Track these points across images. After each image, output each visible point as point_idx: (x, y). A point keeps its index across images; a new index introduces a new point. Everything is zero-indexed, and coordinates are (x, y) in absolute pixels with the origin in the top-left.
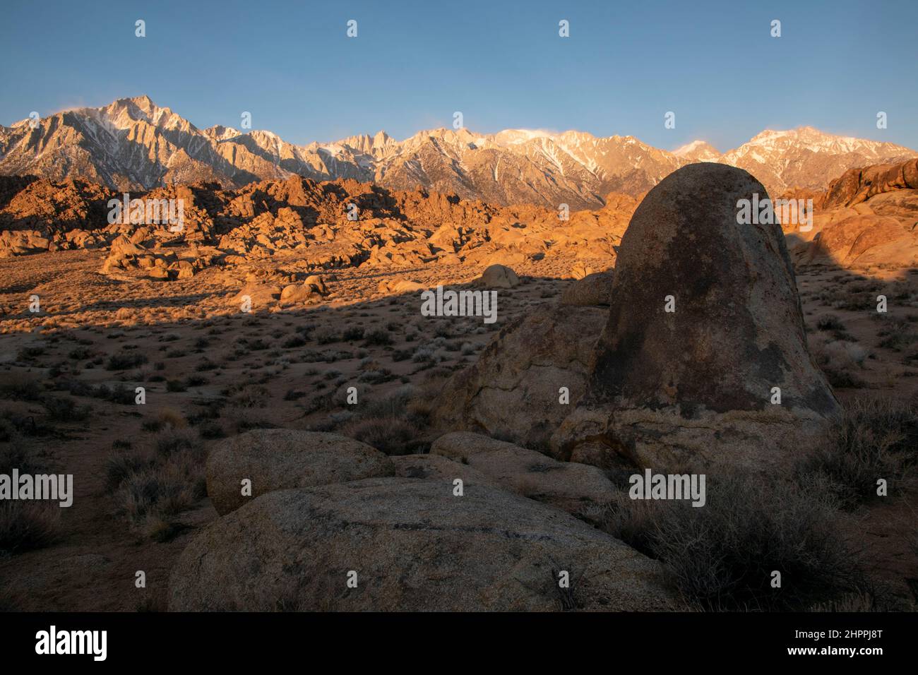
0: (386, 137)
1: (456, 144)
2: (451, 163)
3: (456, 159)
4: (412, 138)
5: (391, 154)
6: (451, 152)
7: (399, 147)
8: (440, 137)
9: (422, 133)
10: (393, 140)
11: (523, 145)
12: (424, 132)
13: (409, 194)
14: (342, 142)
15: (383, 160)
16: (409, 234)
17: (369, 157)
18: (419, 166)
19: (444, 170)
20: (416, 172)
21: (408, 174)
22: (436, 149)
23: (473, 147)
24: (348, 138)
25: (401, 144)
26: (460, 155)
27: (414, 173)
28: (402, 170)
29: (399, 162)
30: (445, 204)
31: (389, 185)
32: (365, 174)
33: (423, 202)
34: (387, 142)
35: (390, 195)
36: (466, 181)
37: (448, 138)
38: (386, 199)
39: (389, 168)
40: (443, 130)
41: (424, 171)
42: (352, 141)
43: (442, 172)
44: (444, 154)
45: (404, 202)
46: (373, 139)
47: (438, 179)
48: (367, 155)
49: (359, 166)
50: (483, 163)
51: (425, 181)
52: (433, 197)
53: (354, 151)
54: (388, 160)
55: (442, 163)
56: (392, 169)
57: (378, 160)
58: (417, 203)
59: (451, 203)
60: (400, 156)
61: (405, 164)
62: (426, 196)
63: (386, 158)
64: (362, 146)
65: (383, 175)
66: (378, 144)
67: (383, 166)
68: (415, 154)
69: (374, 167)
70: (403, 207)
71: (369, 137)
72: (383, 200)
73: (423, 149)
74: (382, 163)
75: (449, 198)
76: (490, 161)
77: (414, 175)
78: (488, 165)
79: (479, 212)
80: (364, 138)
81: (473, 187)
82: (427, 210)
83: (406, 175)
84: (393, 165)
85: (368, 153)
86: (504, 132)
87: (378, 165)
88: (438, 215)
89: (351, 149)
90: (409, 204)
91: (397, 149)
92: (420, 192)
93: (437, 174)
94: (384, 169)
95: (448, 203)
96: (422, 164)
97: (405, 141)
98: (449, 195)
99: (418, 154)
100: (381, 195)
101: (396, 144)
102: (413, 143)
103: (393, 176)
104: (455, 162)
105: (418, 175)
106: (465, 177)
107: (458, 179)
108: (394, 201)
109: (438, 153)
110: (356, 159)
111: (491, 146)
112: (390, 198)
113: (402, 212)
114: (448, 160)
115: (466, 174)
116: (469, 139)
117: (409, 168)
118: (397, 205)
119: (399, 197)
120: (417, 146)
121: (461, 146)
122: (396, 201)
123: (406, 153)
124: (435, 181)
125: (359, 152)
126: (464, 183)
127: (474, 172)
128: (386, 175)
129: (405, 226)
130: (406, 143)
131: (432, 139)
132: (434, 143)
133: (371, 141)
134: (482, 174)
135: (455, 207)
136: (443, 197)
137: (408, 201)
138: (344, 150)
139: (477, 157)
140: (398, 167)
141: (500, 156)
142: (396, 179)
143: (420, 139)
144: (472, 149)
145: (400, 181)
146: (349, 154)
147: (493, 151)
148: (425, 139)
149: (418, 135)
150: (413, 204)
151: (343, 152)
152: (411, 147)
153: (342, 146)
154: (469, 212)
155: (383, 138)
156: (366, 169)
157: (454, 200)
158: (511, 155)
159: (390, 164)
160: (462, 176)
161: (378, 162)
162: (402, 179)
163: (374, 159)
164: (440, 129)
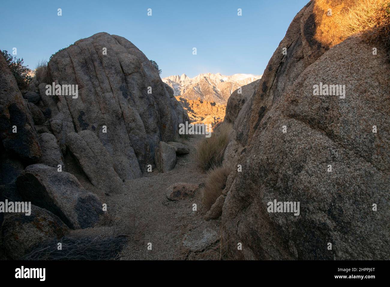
0: (186, 76)
1: (215, 80)
2: (213, 88)
3: (215, 86)
4: (197, 77)
5: (187, 83)
6: (213, 83)
7: (191, 81)
8: (208, 77)
9: (201, 75)
10: (188, 78)
11: (243, 80)
12: (202, 75)
13: (195, 101)
14: (167, 78)
15: (184, 86)
16: (194, 118)
17: (178, 84)
18: (199, 89)
19: (210, 91)
20: (198, 91)
21: (195, 92)
22: (207, 82)
23: (222, 81)
24: (170, 77)
25: (192, 79)
26: (216, 85)
27: (197, 92)
28: (192, 91)
29: (191, 87)
30: (210, 106)
31: (187, 97)
32: (176, 92)
33: (200, 105)
34: (186, 78)
35: (187, 102)
36: (219, 96)
37: (212, 77)
38: (185, 103)
39: (187, 89)
40: (210, 74)
41: (201, 91)
42: (171, 78)
43: (209, 91)
44: (210, 84)
45: (193, 105)
46: (180, 77)
47: (207, 94)
48: (177, 83)
49: (174, 88)
50: (226, 88)
51: (202, 95)
52: (205, 103)
53: (172, 82)
54: (186, 86)
55: (209, 88)
56: (188, 90)
57: (182, 86)
58: (198, 105)
59: (212, 105)
60: (191, 84)
61: (194, 88)
62: (202, 102)
63: (185, 85)
64: (176, 80)
65: (184, 92)
66: (182, 79)
67: (184, 88)
68: (198, 84)
69: (180, 89)
70: (192, 107)
71: (178, 76)
72: (184, 104)
73: (201, 82)
74: (184, 87)
75: (211, 104)
76: (229, 87)
77: (197, 93)
78: (228, 89)
79: (223, 109)
80: (176, 77)
81: (222, 98)
82: (202, 108)
83: (193, 92)
84: (189, 88)
85: (178, 83)
86: (236, 75)
87: (182, 88)
88: (206, 110)
89: (171, 81)
90: (195, 105)
91: (190, 81)
92: (199, 100)
93: (207, 92)
94: (184, 90)
95: (211, 105)
96: (200, 88)
97: (194, 78)
98: (211, 102)
99: (199, 84)
100: (183, 102)
101: (190, 79)
102: (197, 79)
103: (188, 93)
104: (214, 87)
105: (198, 92)
106: (218, 94)
107: (216, 95)
108: (188, 104)
109: (207, 83)
110: (173, 85)
111: (230, 81)
112: (187, 103)
113: (192, 109)
114: (211, 87)
115: (219, 93)
116: (220, 78)
117: (195, 90)
118: (190, 106)
119: (191, 102)
120: (198, 81)
121: (217, 81)
122: (190, 104)
123: (194, 83)
124: (206, 95)
125: (174, 82)
126: (218, 96)
127: (222, 92)
128: (185, 92)
129: (193, 115)
130: (194, 79)
131: (205, 77)
132: (206, 79)
133: (179, 78)
134: (226, 92)
135: (213, 107)
136: (209, 103)
137: (194, 104)
138: (168, 81)
139: (224, 86)
140: (190, 89)
141: (233, 85)
142: (189, 94)
143: (200, 78)
144: (222, 82)
145: (191, 95)
146: (170, 83)
147: (230, 83)
148: (202, 77)
149: (199, 76)
150: (196, 106)
151: (168, 82)
152: (196, 81)
153: (167, 80)
154: (219, 109)
155: (184, 77)
156: (177, 89)
157: (213, 104)
158: (238, 84)
159: (187, 87)
160: (217, 93)
161: (182, 87)
162: (192, 94)
163: (181, 85)
164: (208, 73)
